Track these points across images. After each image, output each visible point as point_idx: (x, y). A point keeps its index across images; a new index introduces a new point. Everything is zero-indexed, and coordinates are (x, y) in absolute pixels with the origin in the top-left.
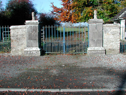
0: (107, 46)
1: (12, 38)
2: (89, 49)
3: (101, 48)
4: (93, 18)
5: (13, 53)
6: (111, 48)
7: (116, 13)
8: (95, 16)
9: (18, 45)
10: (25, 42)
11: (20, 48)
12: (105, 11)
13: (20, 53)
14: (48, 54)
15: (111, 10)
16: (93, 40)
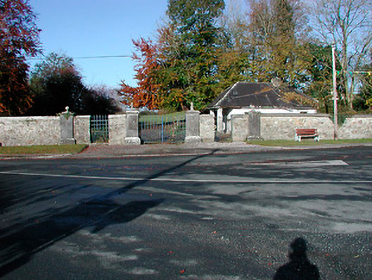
0: (203, 135)
1: (110, 128)
2: (186, 138)
3: (197, 137)
4: (190, 109)
5: (110, 143)
6: (206, 137)
7: (213, 97)
8: (192, 108)
9: (117, 134)
10: (124, 131)
11: (119, 138)
12: (198, 93)
13: (119, 143)
14: (146, 144)
15: (207, 93)
16: (190, 129)
